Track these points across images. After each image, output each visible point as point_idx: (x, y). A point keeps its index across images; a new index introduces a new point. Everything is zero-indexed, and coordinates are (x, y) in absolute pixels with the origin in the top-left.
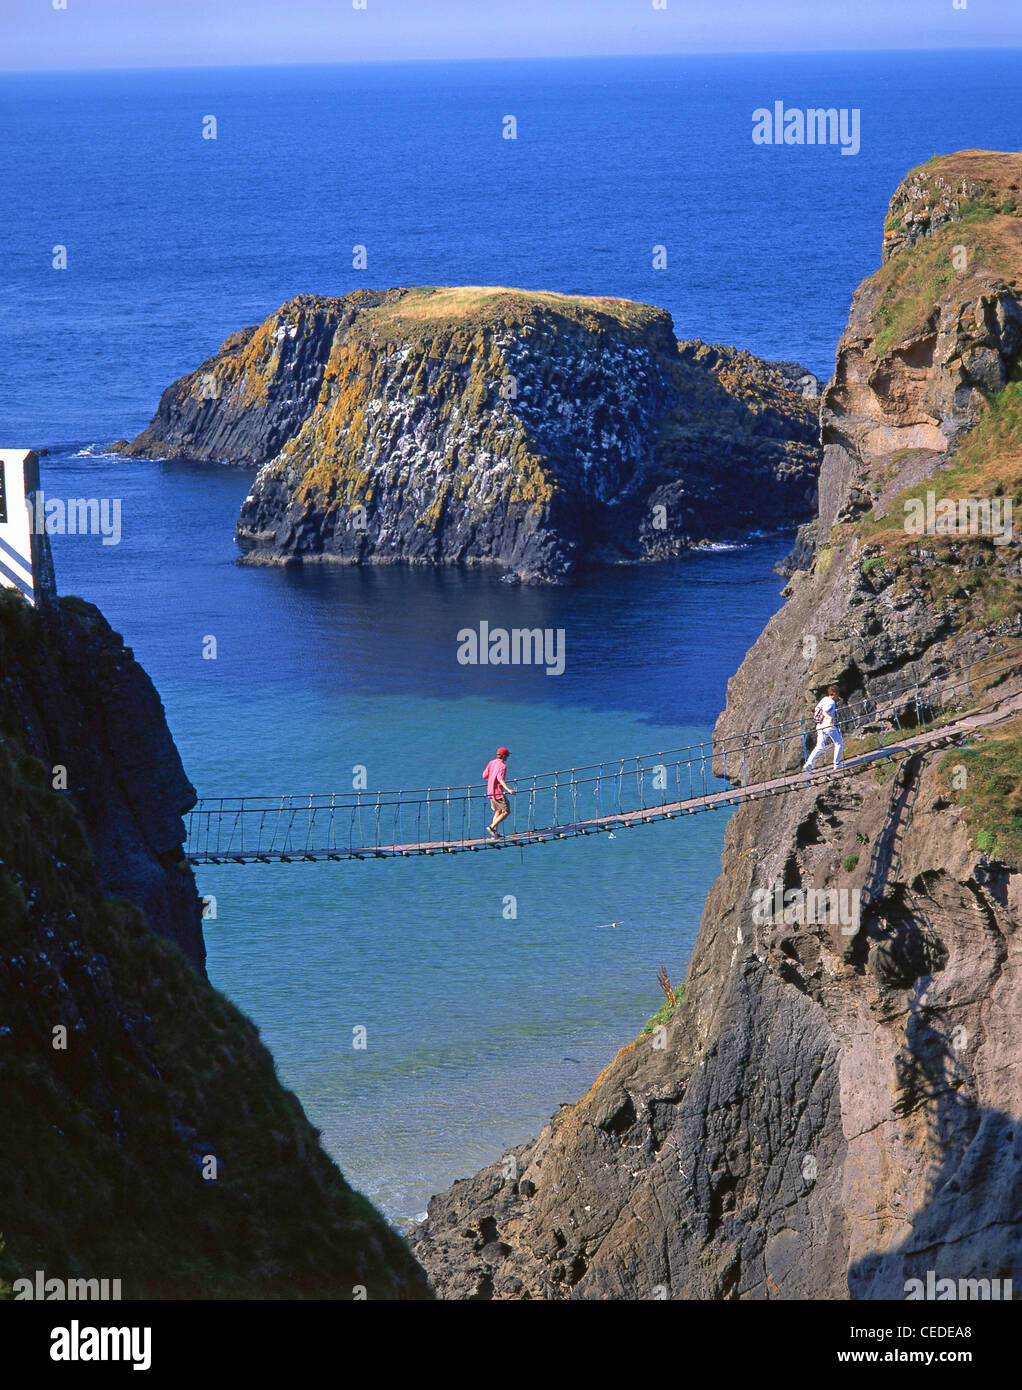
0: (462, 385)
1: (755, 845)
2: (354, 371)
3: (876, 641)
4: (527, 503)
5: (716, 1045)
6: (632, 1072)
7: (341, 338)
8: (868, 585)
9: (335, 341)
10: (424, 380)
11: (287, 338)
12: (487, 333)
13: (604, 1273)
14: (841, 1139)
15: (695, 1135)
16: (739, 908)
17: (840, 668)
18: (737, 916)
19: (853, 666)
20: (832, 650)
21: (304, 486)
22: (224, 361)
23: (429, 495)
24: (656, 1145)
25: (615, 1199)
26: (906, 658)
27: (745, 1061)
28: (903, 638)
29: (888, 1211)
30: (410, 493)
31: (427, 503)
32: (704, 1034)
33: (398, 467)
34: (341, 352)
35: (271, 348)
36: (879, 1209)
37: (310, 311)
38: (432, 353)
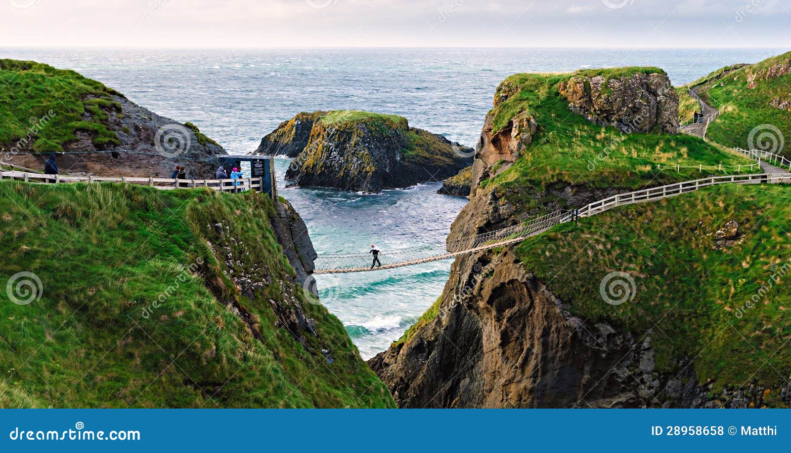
0: (350, 139)
1: (460, 271)
2: (319, 134)
3: (496, 214)
4: (368, 172)
5: (447, 327)
6: (423, 333)
7: (315, 124)
8: (495, 198)
9: (314, 125)
10: (339, 137)
11: (297, 124)
12: (358, 124)
13: (414, 389)
14: (482, 352)
15: (441, 351)
16: (455, 288)
17: (485, 222)
18: (454, 291)
19: (489, 221)
20: (483, 217)
21: (304, 166)
22: (280, 130)
23: (340, 169)
24: (429, 353)
25: (418, 368)
26: (504, 219)
27: (455, 331)
28: (504, 213)
29: (496, 373)
30: (335, 168)
31: (339, 172)
32: (444, 323)
33: (332, 161)
34: (316, 128)
35: (293, 127)
36: (494, 372)
37: (304, 117)
38: (342, 130)
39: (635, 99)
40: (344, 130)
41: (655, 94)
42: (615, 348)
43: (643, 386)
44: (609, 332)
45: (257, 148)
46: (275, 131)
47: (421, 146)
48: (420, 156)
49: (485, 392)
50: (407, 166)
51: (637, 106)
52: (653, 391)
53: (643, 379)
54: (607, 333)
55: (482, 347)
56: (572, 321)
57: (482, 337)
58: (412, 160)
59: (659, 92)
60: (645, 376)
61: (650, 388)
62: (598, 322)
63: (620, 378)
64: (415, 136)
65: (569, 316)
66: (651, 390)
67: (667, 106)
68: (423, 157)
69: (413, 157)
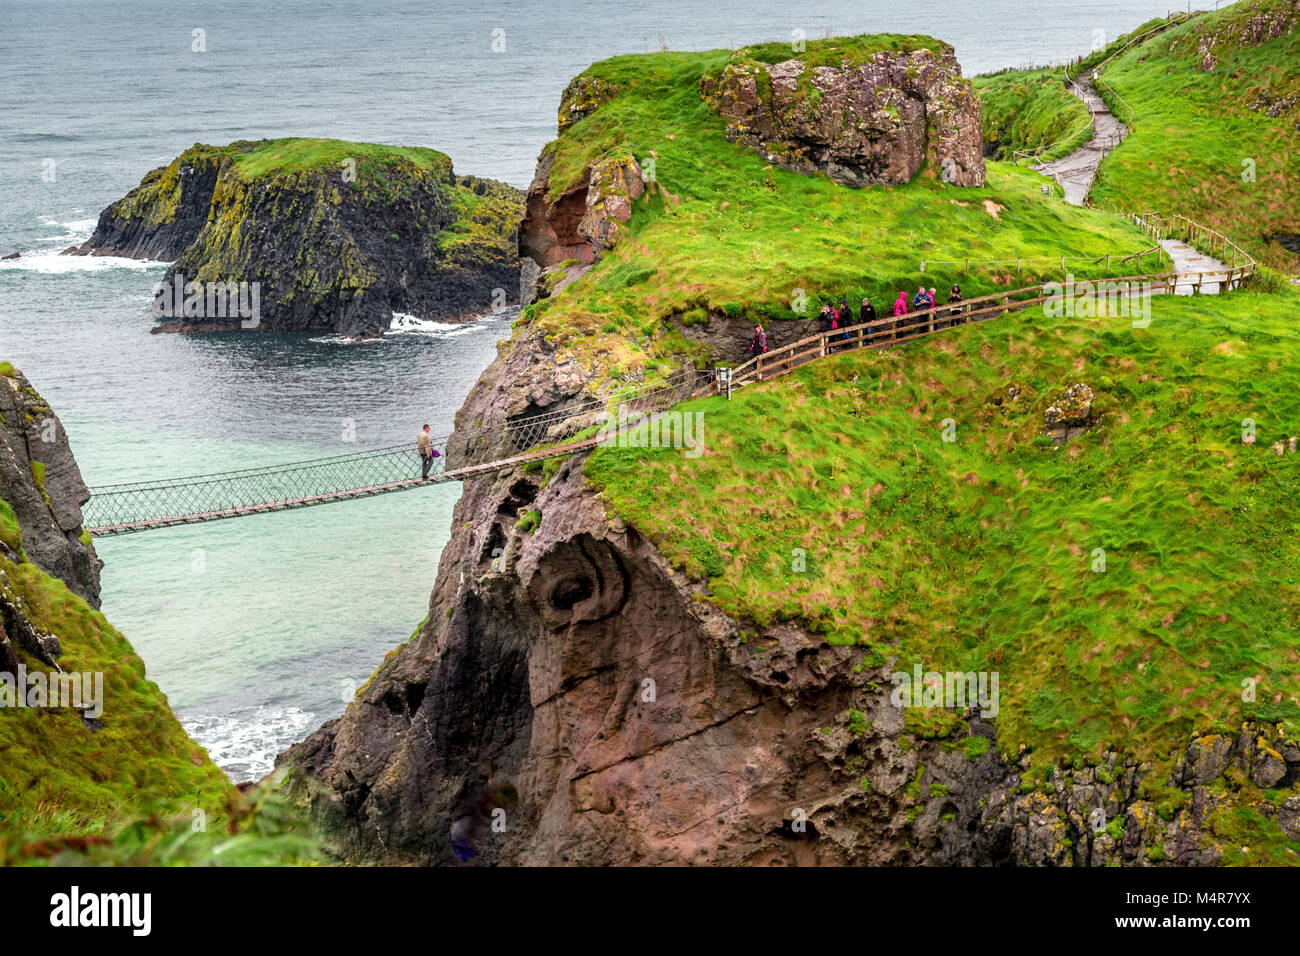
0: (307, 210)
1: (471, 518)
3: (549, 386)
5: (448, 648)
7: (223, 177)
9: (220, 177)
10: (281, 206)
11: (187, 175)
14: (530, 704)
15: (436, 706)
16: (462, 559)
18: (461, 566)
19: (534, 401)
22: (144, 190)
23: (287, 284)
24: (411, 714)
25: (385, 750)
26: (567, 396)
27: (467, 659)
28: (565, 384)
29: (560, 752)
30: (273, 282)
31: (284, 290)
32: (441, 641)
33: (265, 265)
34: (223, 187)
35: (177, 182)
36: (556, 750)
37: (203, 156)
38: (287, 187)
39: (874, 109)
40: (293, 187)
41: (921, 97)
42: (815, 683)
43: (880, 769)
44: (799, 647)
45: (90, 236)
46: (132, 194)
47: (486, 221)
48: (480, 246)
49: (537, 798)
50: (451, 272)
51: (880, 127)
52: (902, 778)
53: (879, 751)
54: (795, 649)
55: (528, 693)
56: (713, 623)
57: (526, 670)
58: (462, 257)
59: (931, 93)
60: (885, 745)
61: (897, 770)
62: (773, 624)
63: (830, 750)
64: (470, 197)
65: (706, 614)
66: (899, 776)
67: (952, 123)
68: (489, 249)
69: (465, 249)
